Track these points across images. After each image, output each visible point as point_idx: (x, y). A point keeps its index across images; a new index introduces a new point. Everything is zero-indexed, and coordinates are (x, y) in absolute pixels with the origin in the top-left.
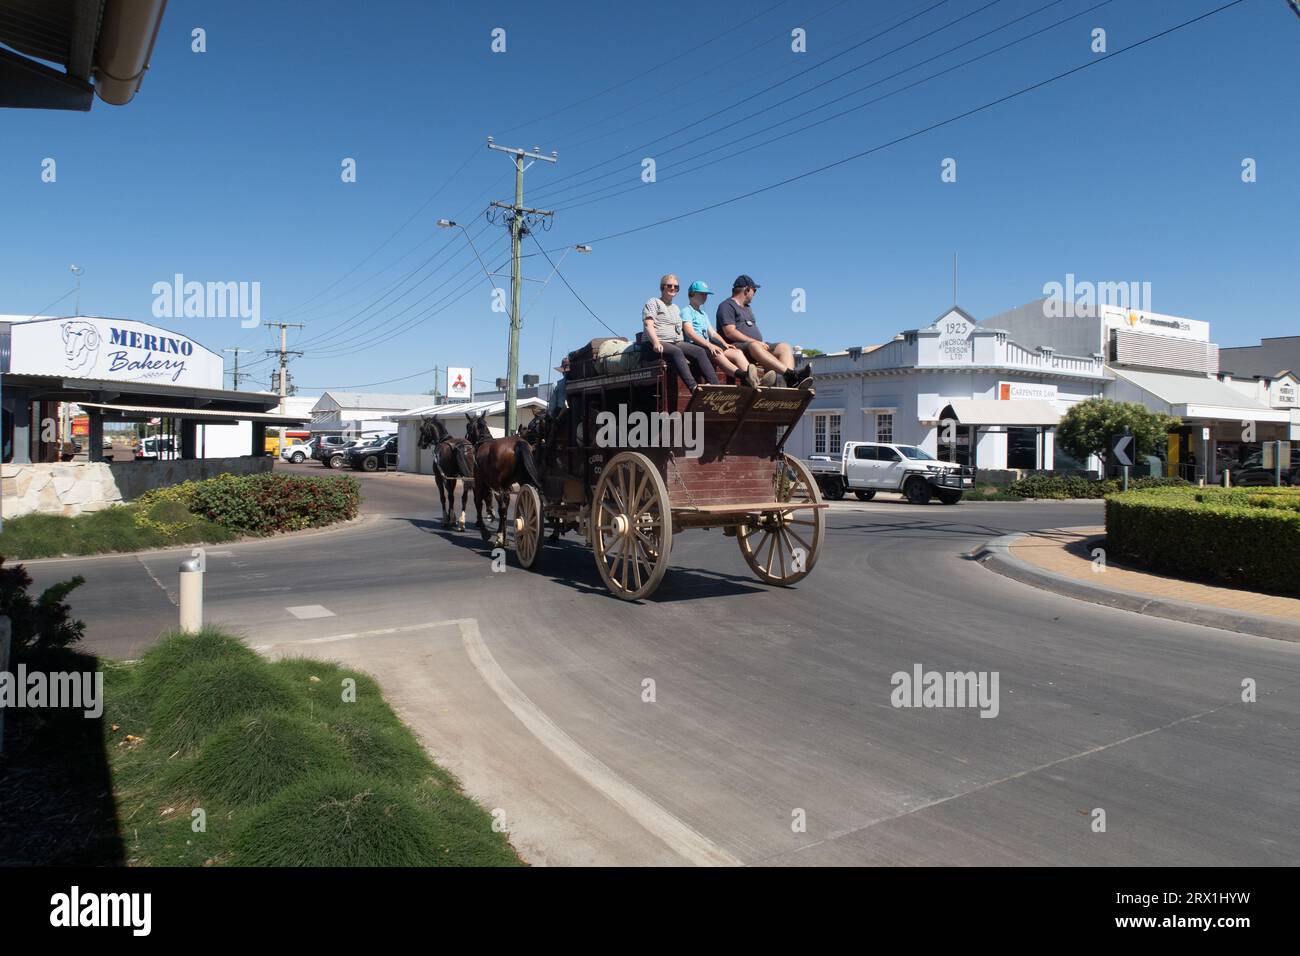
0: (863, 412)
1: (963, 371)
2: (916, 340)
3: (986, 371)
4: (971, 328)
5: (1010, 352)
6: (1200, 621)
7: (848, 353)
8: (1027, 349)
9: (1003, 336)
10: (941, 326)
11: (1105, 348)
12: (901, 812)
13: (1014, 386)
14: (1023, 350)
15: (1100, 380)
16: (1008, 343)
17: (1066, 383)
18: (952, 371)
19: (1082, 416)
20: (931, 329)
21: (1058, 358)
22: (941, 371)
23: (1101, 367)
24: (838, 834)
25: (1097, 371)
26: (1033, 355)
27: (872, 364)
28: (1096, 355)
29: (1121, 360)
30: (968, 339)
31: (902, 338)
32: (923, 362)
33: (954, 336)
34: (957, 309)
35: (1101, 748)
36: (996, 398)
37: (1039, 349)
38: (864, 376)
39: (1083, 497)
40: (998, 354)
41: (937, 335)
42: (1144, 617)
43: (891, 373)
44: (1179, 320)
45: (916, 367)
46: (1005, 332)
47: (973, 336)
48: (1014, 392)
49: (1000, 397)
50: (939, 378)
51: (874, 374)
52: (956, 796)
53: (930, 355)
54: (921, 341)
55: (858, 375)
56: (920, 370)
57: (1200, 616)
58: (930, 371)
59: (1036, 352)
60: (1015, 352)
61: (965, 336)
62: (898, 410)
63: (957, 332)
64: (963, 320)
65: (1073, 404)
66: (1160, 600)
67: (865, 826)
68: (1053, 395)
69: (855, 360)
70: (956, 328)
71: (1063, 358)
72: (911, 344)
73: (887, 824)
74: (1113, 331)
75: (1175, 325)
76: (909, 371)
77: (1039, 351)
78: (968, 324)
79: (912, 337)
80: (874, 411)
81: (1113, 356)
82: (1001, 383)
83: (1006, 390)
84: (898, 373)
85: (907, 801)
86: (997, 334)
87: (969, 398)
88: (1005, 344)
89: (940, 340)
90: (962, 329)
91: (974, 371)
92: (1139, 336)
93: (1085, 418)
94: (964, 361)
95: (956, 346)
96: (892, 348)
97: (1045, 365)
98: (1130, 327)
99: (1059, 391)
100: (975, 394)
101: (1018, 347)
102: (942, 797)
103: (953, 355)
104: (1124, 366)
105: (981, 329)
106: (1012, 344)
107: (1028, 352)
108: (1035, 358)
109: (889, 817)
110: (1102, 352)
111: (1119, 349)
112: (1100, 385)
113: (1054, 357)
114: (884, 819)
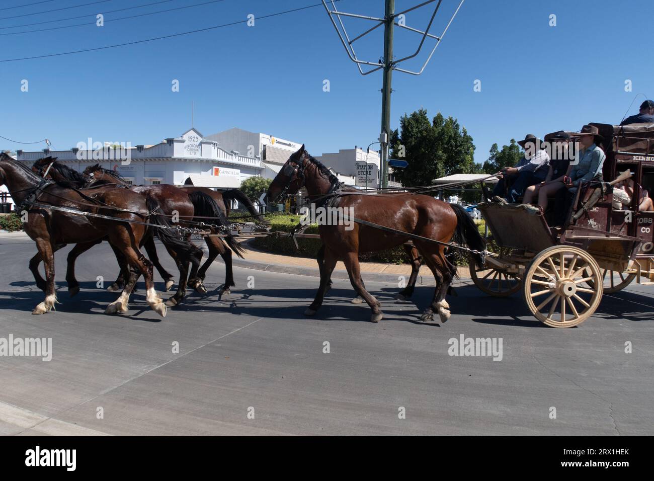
0: (145, 180)
1: (196, 161)
2: (173, 143)
3: (207, 161)
4: (200, 139)
5: (219, 152)
6: (287, 272)
7: (136, 148)
8: (227, 151)
9: (215, 144)
10: (185, 137)
11: (261, 153)
12: (141, 374)
13: (221, 169)
14: (225, 152)
15: (259, 168)
16: (218, 148)
17: (244, 169)
18: (191, 160)
19: (248, 184)
20: (180, 139)
21: (241, 157)
22: (185, 160)
23: (259, 162)
24: (107, 391)
25: (258, 164)
26: (229, 154)
27: (149, 155)
28: (257, 156)
29: (267, 159)
30: (199, 145)
31: (166, 142)
32: (177, 155)
33: (192, 143)
34: (194, 129)
35: (239, 329)
36: (212, 174)
37: (232, 152)
38: (145, 160)
39: (250, 222)
40: (213, 153)
41: (183, 142)
42: (266, 272)
43: (160, 160)
44: (291, 143)
45: (172, 157)
46: (217, 142)
47: (201, 143)
48: (221, 172)
49: (214, 174)
50: (184, 164)
51: (151, 160)
52: (171, 361)
53: (180, 151)
54: (175, 144)
55: (142, 160)
56: (175, 159)
57: (287, 269)
58: (180, 160)
59: (231, 153)
60: (221, 152)
61: (198, 144)
62: (163, 179)
63: (194, 141)
64: (196, 135)
65: (245, 179)
66: (273, 264)
67: (122, 384)
68: (238, 174)
69: (140, 152)
70: (193, 138)
71: (243, 157)
72: (170, 145)
73: (134, 380)
74: (264, 146)
75: (290, 145)
76: (169, 159)
77: (232, 153)
78: (199, 138)
79: (171, 142)
80: (151, 179)
81: (264, 157)
82: (214, 167)
83: (217, 171)
84: (163, 160)
85: (145, 368)
86: (213, 143)
87: (199, 174)
88: (216, 148)
89: (185, 144)
90: (196, 140)
91: (202, 161)
92: (275, 149)
93: (249, 185)
94: (197, 156)
95: (193, 148)
96: (160, 146)
97: (235, 160)
98: (272, 145)
99: (241, 172)
100: (202, 172)
101: (223, 150)
102: (163, 363)
103: (192, 153)
104: (269, 162)
105: (205, 140)
106: (220, 149)
107: (227, 153)
108: (230, 156)
109: (135, 378)
110: (260, 155)
111: (267, 154)
112: (259, 170)
113: (239, 156)
114: (132, 379)
